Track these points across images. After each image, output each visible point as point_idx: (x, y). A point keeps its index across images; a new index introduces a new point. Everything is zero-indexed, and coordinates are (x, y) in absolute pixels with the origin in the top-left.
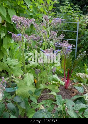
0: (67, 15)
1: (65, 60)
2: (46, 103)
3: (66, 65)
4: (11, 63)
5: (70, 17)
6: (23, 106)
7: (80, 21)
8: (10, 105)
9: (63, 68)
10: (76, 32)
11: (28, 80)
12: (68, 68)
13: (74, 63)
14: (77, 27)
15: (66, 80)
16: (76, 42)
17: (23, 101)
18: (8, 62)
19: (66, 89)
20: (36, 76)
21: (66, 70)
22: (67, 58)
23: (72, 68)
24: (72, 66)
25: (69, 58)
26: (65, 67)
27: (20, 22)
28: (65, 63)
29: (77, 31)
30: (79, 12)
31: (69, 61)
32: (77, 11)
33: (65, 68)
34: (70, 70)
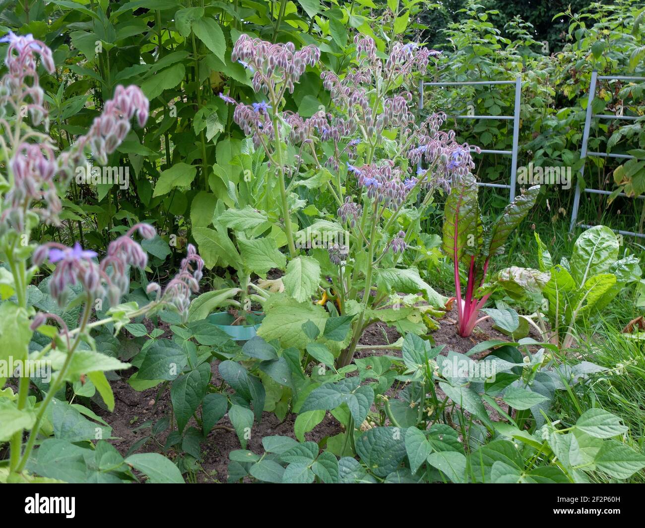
0: (475, 55)
1: (457, 222)
2: (368, 368)
3: (459, 242)
4: (236, 222)
5: (488, 61)
6: (278, 375)
7: (527, 75)
8: (229, 369)
9: (451, 251)
10: (512, 121)
11: (300, 281)
12: (468, 253)
13: (495, 233)
14: (513, 102)
15: (463, 303)
16: (510, 160)
17: (281, 359)
18: (227, 219)
19: (461, 336)
20: (337, 274)
21: (464, 260)
22: (462, 213)
23: (486, 254)
24: (483, 245)
25: (470, 210)
26: (455, 249)
27: (262, 60)
28: (456, 231)
29: (513, 115)
30: (527, 43)
31: (474, 224)
32: (521, 42)
33: (459, 253)
34: (476, 259)
